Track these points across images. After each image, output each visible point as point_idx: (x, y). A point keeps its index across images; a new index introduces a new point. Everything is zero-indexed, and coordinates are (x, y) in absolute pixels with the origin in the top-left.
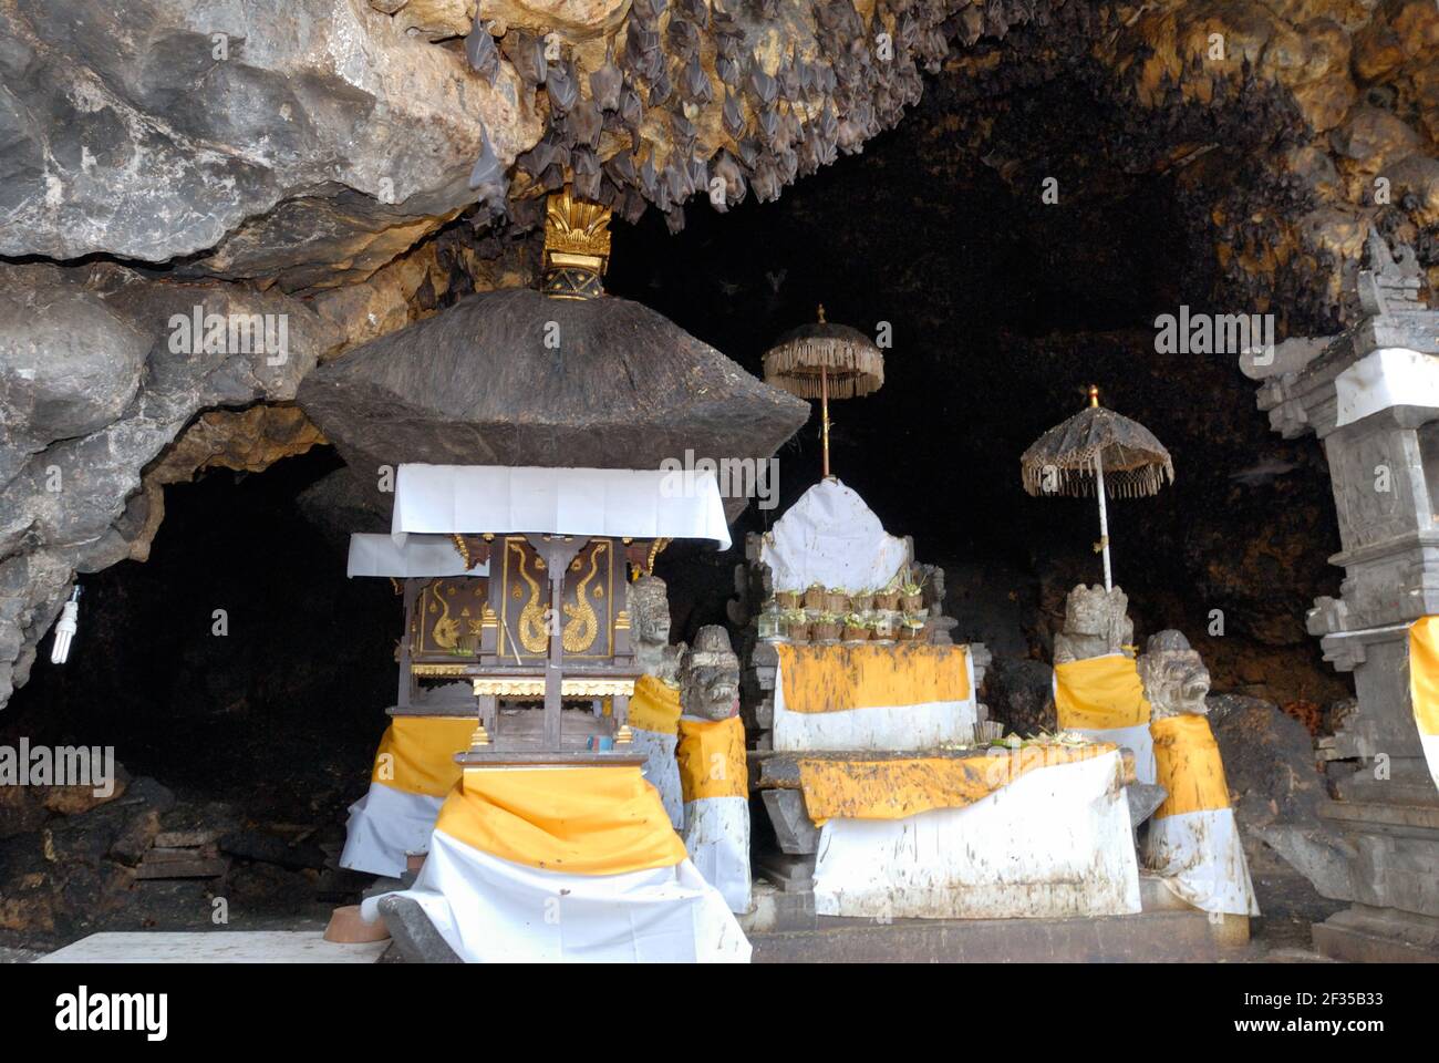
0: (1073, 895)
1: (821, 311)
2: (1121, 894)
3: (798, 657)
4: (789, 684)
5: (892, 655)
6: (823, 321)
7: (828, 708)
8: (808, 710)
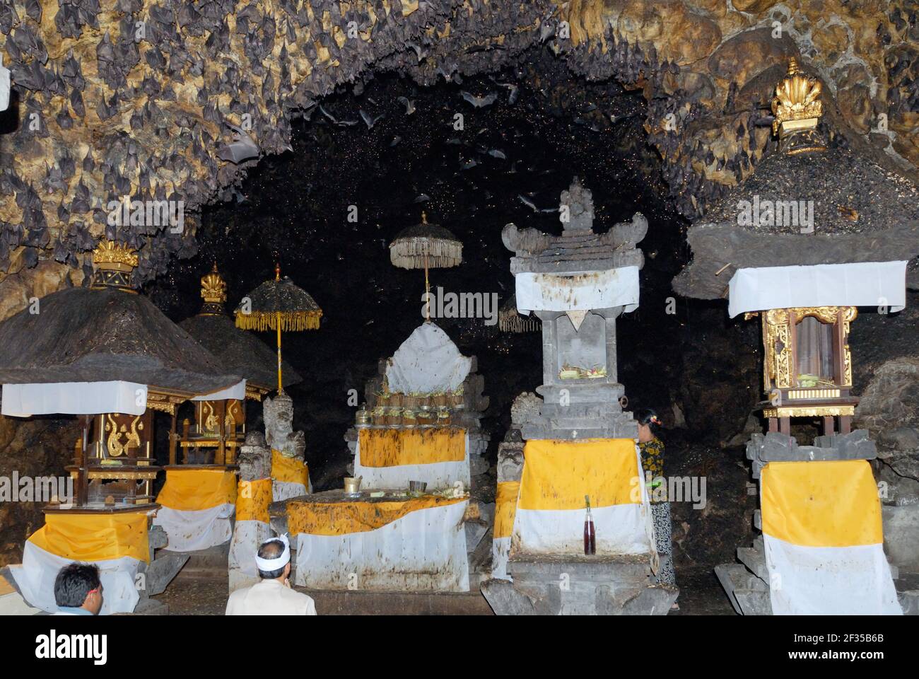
0: (430, 580)
1: (424, 216)
2: (457, 581)
3: (370, 436)
4: (365, 451)
5: (422, 435)
6: (425, 222)
7: (385, 464)
8: (374, 466)
